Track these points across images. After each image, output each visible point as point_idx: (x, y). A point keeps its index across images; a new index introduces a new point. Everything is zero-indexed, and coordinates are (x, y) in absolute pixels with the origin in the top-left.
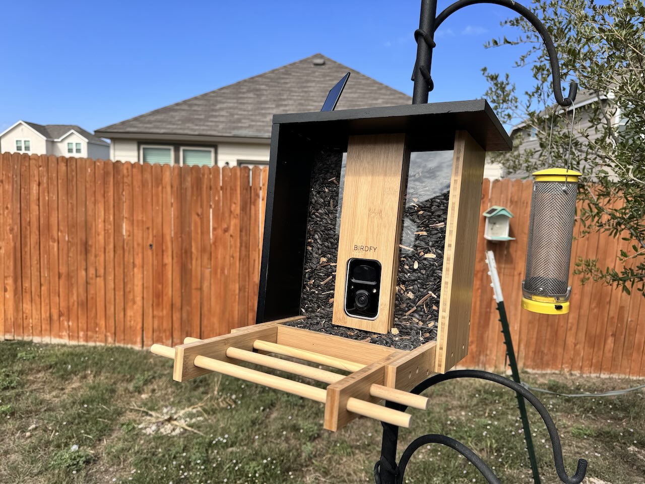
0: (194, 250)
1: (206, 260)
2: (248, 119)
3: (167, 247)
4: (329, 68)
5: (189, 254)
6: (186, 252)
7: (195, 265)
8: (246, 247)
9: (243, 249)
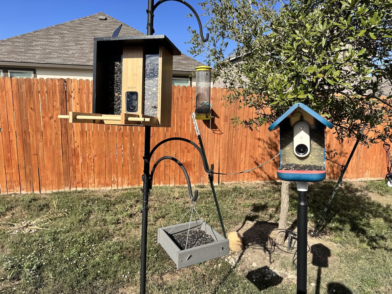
0: (30, 130)
1: (39, 137)
2: (57, 52)
3: (12, 130)
4: (109, 22)
5: (27, 133)
6: (25, 132)
7: (32, 140)
8: (65, 127)
9: (63, 128)
